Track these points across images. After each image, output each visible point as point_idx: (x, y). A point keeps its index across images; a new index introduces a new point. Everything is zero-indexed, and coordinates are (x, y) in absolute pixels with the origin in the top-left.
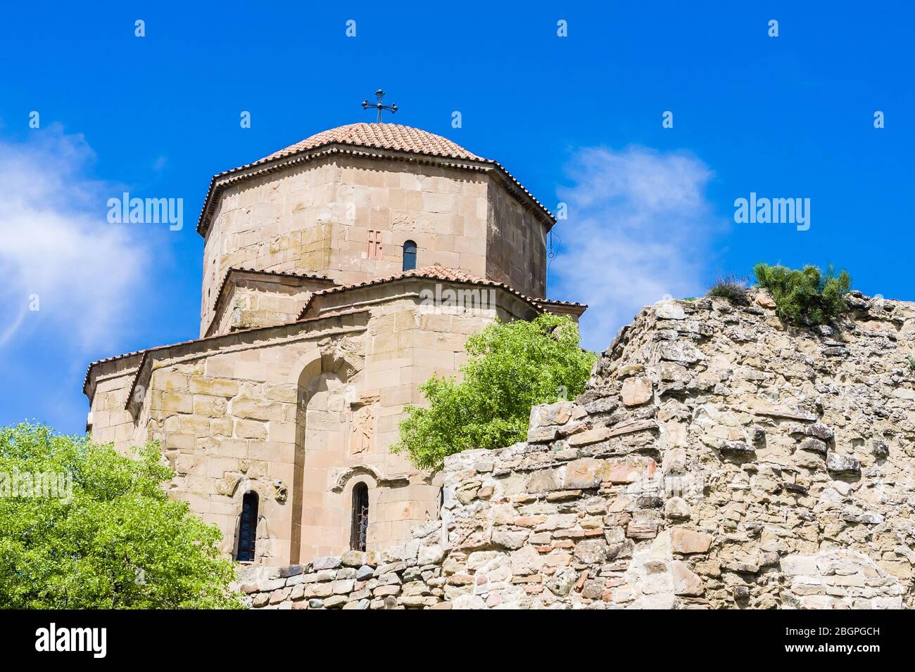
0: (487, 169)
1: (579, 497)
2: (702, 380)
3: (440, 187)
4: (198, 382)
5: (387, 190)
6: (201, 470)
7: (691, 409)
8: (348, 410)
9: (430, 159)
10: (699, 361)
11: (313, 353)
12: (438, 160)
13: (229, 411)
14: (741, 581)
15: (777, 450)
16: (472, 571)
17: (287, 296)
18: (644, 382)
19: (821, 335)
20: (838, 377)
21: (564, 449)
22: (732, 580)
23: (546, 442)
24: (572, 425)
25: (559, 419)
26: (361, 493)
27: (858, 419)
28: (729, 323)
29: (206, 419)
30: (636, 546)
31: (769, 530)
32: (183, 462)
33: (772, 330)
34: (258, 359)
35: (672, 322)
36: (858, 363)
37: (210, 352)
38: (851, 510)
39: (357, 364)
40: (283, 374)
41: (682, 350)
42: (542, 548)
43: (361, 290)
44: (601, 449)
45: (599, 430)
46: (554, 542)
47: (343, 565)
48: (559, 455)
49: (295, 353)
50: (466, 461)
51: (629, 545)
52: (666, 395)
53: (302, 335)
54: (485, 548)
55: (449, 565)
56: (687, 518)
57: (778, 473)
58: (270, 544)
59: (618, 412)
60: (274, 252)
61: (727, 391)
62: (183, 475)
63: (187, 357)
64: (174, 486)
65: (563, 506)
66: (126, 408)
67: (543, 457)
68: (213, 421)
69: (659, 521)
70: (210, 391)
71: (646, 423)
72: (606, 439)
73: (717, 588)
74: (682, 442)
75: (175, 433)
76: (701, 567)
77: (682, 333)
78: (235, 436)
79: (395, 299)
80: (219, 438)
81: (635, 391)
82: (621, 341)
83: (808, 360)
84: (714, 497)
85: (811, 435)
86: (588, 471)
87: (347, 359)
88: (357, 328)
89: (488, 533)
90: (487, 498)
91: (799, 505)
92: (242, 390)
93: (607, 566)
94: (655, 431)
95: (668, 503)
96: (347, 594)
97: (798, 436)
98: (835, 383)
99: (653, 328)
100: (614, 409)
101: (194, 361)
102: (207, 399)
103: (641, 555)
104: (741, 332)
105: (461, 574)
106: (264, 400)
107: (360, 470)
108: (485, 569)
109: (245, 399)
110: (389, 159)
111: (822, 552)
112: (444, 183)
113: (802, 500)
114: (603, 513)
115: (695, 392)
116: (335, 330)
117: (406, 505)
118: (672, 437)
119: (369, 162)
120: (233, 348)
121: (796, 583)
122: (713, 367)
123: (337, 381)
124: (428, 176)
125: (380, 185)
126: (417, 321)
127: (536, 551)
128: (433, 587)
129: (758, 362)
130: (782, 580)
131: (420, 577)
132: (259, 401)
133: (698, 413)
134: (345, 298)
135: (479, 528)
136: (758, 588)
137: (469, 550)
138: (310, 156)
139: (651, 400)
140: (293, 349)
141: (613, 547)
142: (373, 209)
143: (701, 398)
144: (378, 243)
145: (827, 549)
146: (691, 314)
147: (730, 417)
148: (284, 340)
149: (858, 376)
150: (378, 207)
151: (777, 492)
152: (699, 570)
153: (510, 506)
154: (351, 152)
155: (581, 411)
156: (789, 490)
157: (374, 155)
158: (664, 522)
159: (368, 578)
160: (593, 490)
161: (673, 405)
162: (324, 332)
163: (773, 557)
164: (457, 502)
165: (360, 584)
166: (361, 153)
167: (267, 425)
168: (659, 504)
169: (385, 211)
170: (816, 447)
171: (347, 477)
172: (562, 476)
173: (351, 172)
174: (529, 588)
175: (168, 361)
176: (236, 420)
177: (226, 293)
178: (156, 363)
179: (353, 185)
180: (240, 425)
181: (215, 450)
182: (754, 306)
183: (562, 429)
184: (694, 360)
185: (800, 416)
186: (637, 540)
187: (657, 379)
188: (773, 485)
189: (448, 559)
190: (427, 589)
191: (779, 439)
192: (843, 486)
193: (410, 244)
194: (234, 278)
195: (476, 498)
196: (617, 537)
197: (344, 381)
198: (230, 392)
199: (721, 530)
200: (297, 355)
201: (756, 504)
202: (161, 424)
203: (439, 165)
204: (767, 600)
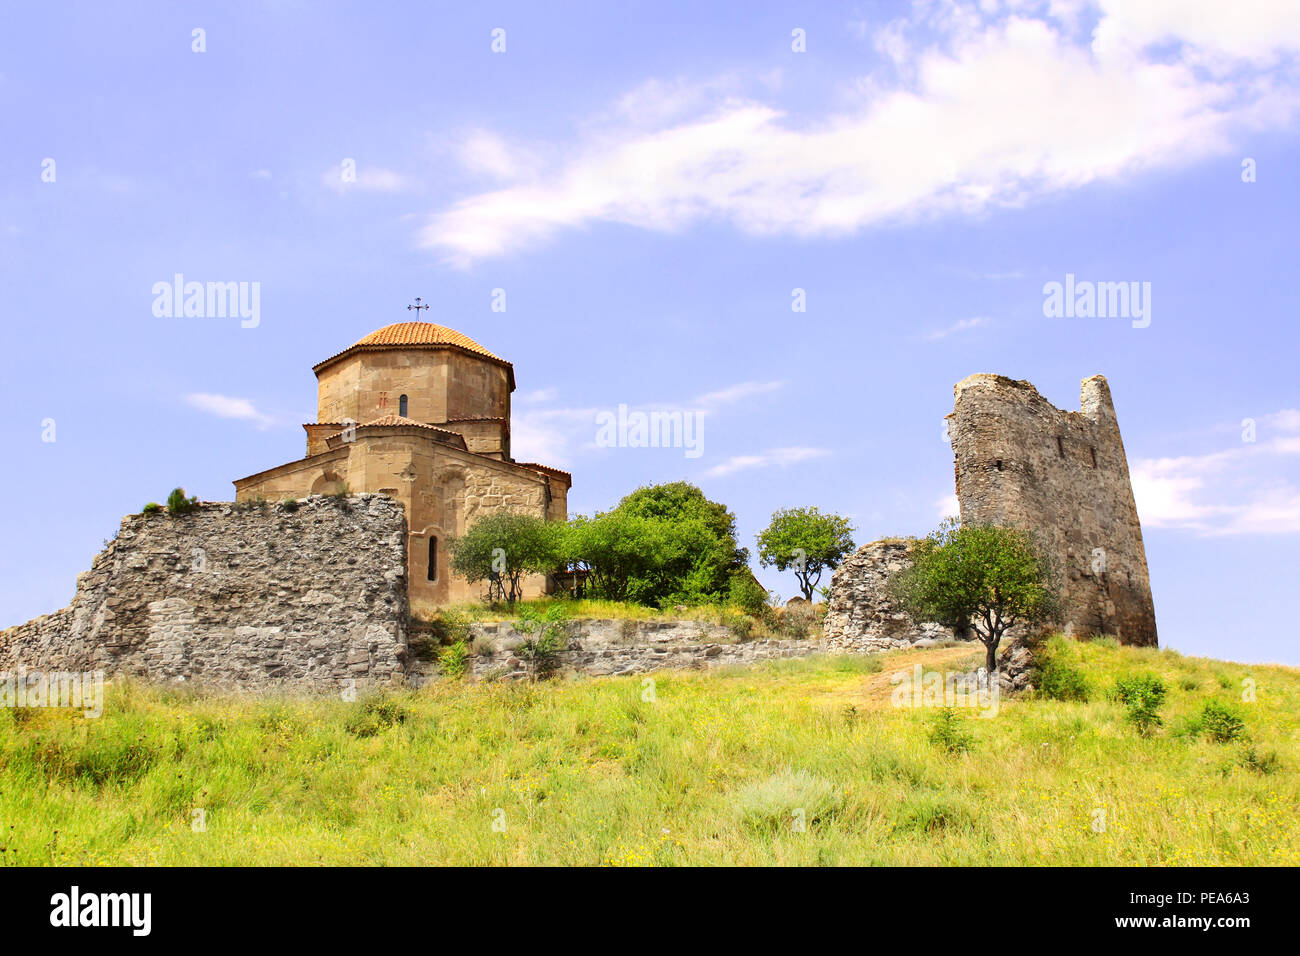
2: (133, 544)
14: (130, 613)
15: (156, 566)
20: (189, 535)
22: (127, 613)
31: (146, 595)
36: (198, 529)
38: (180, 584)
57: (155, 574)
61: (142, 546)
73: (121, 617)
76: (116, 610)
83: (178, 530)
84: (127, 585)
85: (171, 559)
91: (160, 584)
97: (166, 559)
98: (186, 538)
111: (164, 600)
113: (162, 582)
121: (150, 612)
122: (138, 538)
129: (157, 534)
130: (146, 611)
136: (137, 615)
145: (167, 599)
147: (141, 556)
149: (197, 534)
151: (153, 581)
156: (158, 579)
163: (144, 604)
170: (172, 562)
185: (169, 552)
188: (152, 578)
191: (158, 561)
192: (180, 576)
199: (127, 597)
201: (143, 586)
204: (139, 618)
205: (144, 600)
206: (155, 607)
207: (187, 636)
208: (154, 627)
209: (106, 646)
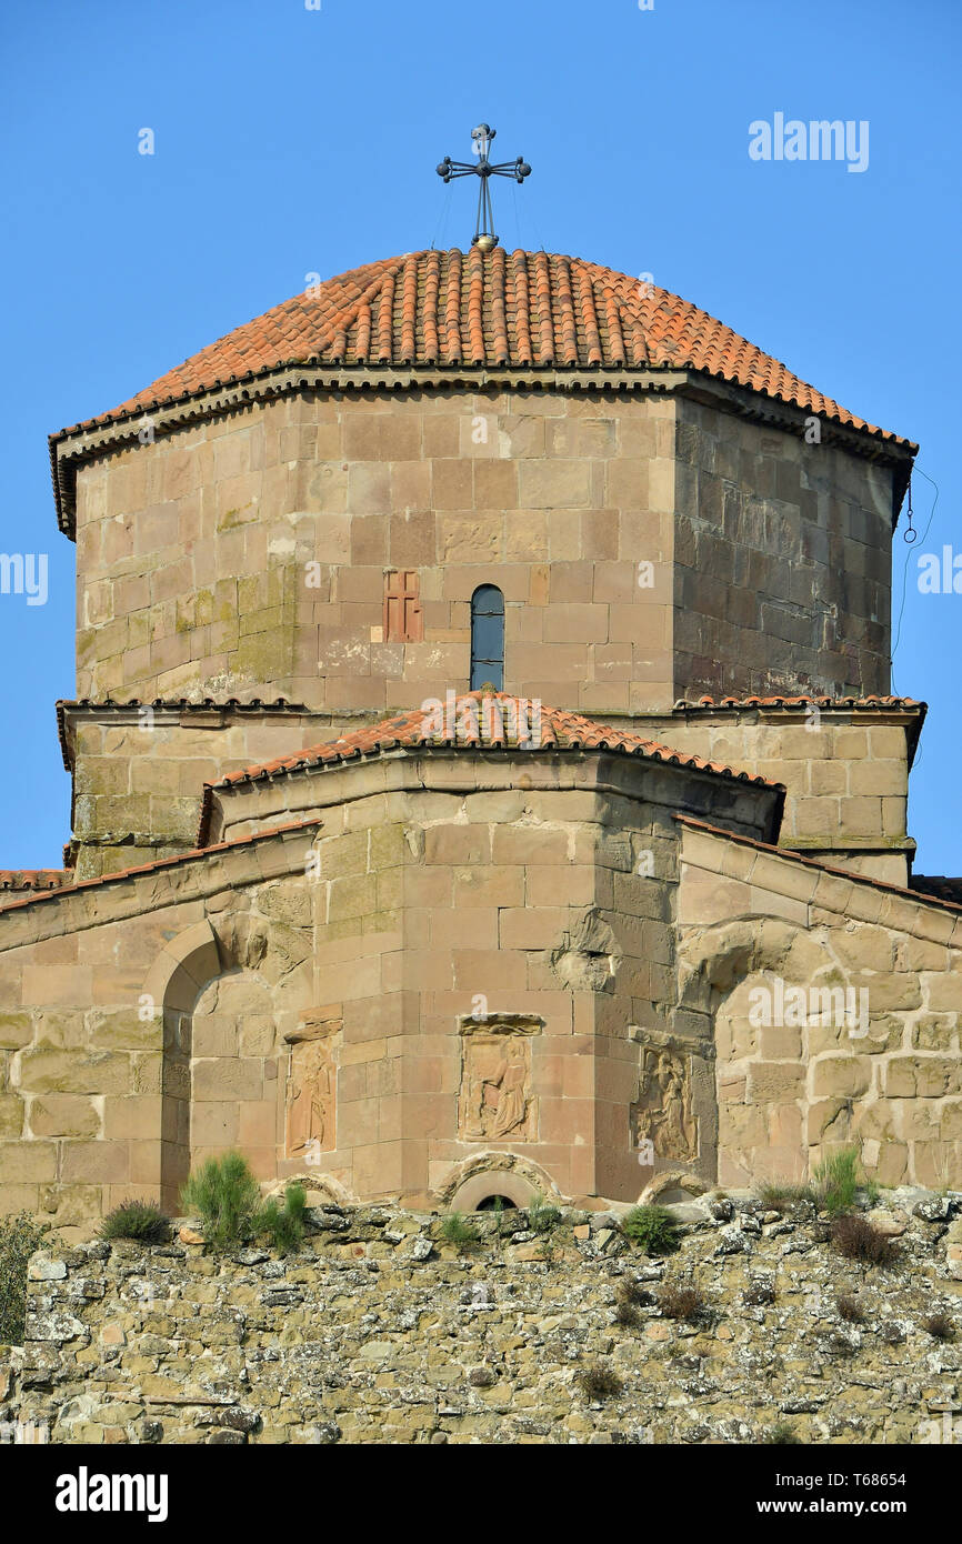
0: (671, 382)
2: (78, 1362)
3: (557, 443)
5: (427, 466)
8: (281, 1050)
11: (194, 931)
13: (15, 1080)
19: (266, 1277)
20: (283, 1334)
27: (299, 1393)
34: (72, 955)
36: (315, 1311)
39: (296, 948)
40: (130, 987)
43: (299, 777)
49: (154, 936)
53: (171, 891)
60: (185, 629)
78: (28, 1134)
83: (239, 1316)
85: (225, 1425)
87: (275, 938)
88: (291, 866)
92: (39, 1034)
97: (207, 1427)
106: (93, 1048)
107: (305, 1187)
109: (47, 1049)
110: (429, 387)
115: (64, 1381)
116: (246, 875)
124: (527, 416)
126: (414, 846)
132: (79, 1051)
134: (271, 794)
140: (150, 927)
142: (394, 519)
144: (409, 599)
149: (312, 1330)
150: (408, 512)
167: (98, 1103)
176: (30, 1098)
177: (71, 744)
179: (344, 461)
185: (214, 1398)
193: (487, 593)
194: (73, 722)
197: (273, 983)
198: (14, 1037)
200: (162, 940)
203: (553, 388)
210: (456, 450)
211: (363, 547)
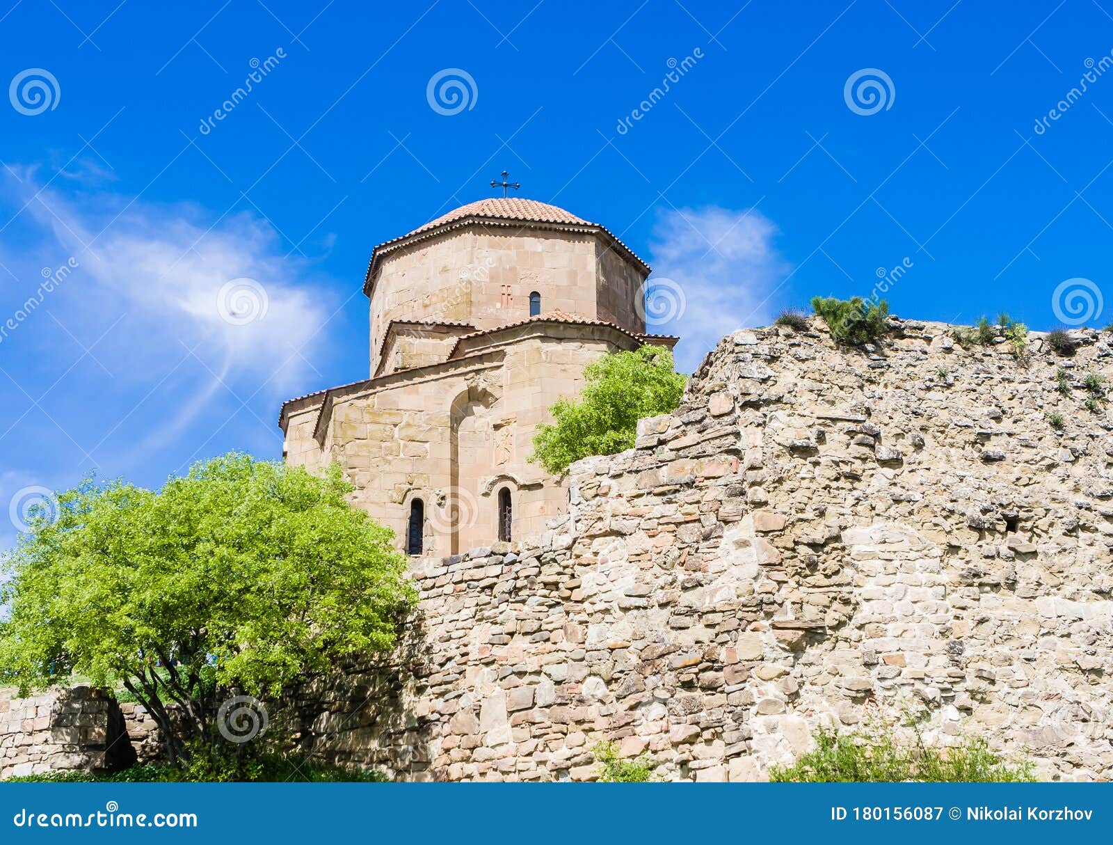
0: (594, 231)
1: (677, 491)
2: (773, 392)
3: (557, 248)
4: (370, 413)
5: (514, 252)
6: (376, 483)
7: (765, 416)
8: (491, 430)
9: (547, 225)
10: (770, 377)
11: (461, 386)
12: (554, 226)
13: (396, 436)
14: (810, 551)
15: (835, 445)
16: (596, 554)
17: (438, 341)
18: (727, 396)
19: (867, 352)
20: (882, 385)
21: (665, 453)
22: (803, 551)
23: (651, 448)
24: (671, 433)
25: (660, 429)
26: (505, 496)
27: (899, 418)
28: (793, 345)
29: (379, 443)
30: (726, 527)
31: (831, 510)
32: (361, 478)
33: (827, 350)
34: (417, 392)
35: (747, 347)
36: (897, 373)
37: (379, 388)
38: (897, 491)
39: (496, 393)
40: (439, 404)
41: (756, 369)
42: (651, 533)
43: (497, 334)
44: (694, 451)
45: (692, 436)
46: (660, 527)
47: (493, 553)
48: (661, 457)
49: (446, 387)
50: (587, 466)
51: (720, 526)
52: (745, 406)
53: (452, 371)
54: (606, 534)
55: (577, 549)
56: (766, 503)
57: (837, 464)
58: (434, 541)
59: (707, 421)
60: (426, 306)
61: (793, 400)
62: (362, 488)
63: (360, 394)
64: (355, 497)
65: (665, 498)
66: (314, 437)
67: (649, 460)
68: (384, 444)
69: (743, 506)
70: (381, 420)
71: (730, 429)
72: (698, 443)
73: (792, 558)
74: (759, 443)
75: (354, 455)
76: (778, 542)
77: (755, 355)
78: (402, 455)
79: (525, 340)
80: (390, 458)
81: (719, 403)
82: (707, 364)
83: (857, 372)
84: (787, 486)
85: (862, 433)
86: (686, 469)
87: (489, 389)
88: (496, 364)
89: (607, 522)
90: (605, 494)
91: (854, 489)
92: (406, 419)
93: (703, 545)
94: (737, 435)
95: (750, 491)
96: (497, 577)
97: (851, 433)
98: (879, 390)
99: (732, 352)
100: (704, 418)
101: (366, 397)
102: (376, 427)
103: (730, 534)
104: (802, 352)
105: (587, 556)
106: (425, 425)
107: (503, 478)
108: (606, 551)
109: (408, 425)
110: (515, 226)
111: (875, 526)
112: (560, 244)
113: (856, 484)
114: (698, 502)
115: (768, 402)
116: (478, 366)
117: (541, 504)
118: (751, 440)
119: (498, 230)
120: (396, 385)
121: (854, 551)
122: (781, 381)
123: (482, 407)
124: (546, 239)
125: (509, 248)
126: (544, 356)
127: (646, 535)
128: (565, 567)
129: (817, 376)
130: (843, 549)
131: (554, 560)
132: (420, 426)
133: (771, 419)
134: (485, 341)
135: (600, 519)
136: (824, 556)
137: (592, 537)
138: (451, 228)
139: (733, 410)
140: (445, 383)
141: (707, 529)
142: (504, 268)
143: (773, 407)
144: (509, 295)
145: (879, 523)
146: (762, 339)
147: (797, 421)
148: (438, 376)
149: (898, 383)
150: (508, 266)
151: (837, 479)
152: (776, 544)
153: (624, 500)
154: (484, 223)
155: (677, 421)
156: (846, 477)
157: (502, 224)
158: (747, 507)
159: (513, 563)
160: (690, 485)
161: (750, 414)
162: (470, 368)
163: (835, 531)
164: (581, 499)
165: (506, 569)
166: (492, 223)
167: (427, 445)
168: (743, 493)
169: (513, 269)
170: (866, 441)
171: (493, 484)
172: (664, 474)
173: (484, 239)
174: (642, 565)
175: (345, 398)
176: (402, 443)
177: (389, 340)
178: (335, 400)
179: (487, 249)
180: (405, 446)
181: (387, 468)
182: (813, 331)
183: (662, 437)
184: (766, 376)
185: (853, 417)
186: (726, 522)
187: (737, 393)
188: (833, 474)
189: (576, 545)
190: (561, 570)
191: (836, 436)
192: (889, 472)
193: (535, 295)
194: (394, 329)
195: (596, 495)
196: (710, 521)
197: (487, 407)
198: (396, 420)
199: (793, 512)
200: (449, 388)
201: (820, 489)
202: (342, 449)
203: (555, 230)
204: (832, 565)
205: (832, 520)
206: (861, 537)
207: (941, 613)
208: (869, 587)
209: (774, 627)
210: (524, 248)
211: (493, 277)
